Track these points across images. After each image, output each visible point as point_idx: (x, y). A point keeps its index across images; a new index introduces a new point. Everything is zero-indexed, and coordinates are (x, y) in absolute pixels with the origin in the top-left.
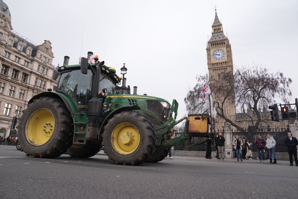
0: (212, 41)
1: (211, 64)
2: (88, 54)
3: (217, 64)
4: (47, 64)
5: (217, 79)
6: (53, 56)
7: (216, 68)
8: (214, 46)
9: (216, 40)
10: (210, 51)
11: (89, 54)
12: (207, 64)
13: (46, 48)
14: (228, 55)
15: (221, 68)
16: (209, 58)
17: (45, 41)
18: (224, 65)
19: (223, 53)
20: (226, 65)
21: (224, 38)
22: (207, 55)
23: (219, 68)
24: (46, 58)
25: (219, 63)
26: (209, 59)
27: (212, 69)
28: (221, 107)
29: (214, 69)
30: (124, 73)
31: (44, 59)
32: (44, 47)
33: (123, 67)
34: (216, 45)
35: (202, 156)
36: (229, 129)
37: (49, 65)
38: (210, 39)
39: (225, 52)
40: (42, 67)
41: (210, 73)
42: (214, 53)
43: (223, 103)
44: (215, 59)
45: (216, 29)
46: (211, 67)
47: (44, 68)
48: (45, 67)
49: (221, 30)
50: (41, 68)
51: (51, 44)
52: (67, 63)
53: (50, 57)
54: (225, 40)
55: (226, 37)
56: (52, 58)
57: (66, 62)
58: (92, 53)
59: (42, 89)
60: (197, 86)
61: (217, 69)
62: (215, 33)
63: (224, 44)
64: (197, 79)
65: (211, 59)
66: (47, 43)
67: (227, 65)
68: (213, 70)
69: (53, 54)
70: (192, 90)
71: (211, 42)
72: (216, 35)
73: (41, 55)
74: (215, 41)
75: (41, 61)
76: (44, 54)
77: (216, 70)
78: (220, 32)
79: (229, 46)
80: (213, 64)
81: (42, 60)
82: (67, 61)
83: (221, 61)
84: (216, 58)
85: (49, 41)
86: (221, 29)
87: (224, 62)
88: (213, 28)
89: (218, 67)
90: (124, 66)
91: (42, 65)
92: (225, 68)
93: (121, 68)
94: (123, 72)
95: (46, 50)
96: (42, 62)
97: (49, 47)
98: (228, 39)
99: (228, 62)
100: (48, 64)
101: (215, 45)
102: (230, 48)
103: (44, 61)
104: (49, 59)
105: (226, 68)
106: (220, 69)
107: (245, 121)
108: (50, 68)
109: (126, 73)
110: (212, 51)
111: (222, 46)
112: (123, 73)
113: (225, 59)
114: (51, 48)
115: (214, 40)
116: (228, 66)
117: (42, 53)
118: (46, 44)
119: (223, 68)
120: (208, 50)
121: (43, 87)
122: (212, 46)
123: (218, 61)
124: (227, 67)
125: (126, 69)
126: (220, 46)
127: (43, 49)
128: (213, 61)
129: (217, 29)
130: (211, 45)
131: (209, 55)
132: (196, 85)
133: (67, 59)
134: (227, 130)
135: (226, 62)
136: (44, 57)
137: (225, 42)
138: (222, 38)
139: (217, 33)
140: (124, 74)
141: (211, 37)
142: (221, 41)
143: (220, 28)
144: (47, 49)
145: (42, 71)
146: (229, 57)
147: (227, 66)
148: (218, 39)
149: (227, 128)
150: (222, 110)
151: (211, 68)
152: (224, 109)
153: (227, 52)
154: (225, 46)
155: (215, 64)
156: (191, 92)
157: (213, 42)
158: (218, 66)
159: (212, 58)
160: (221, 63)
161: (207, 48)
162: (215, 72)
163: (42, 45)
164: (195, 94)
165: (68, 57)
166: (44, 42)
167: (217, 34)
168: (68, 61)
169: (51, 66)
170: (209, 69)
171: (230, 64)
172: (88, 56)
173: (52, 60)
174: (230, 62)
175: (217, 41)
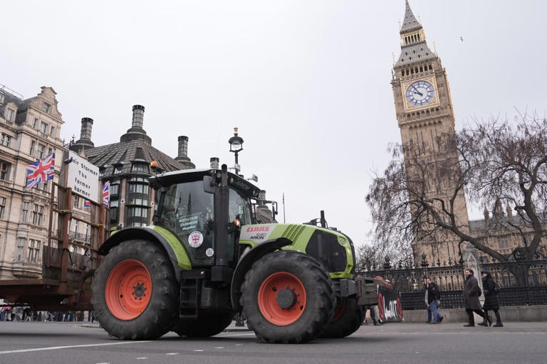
0: (402, 63)
1: (404, 116)
2: (133, 110)
3: (418, 113)
4: (49, 138)
5: (436, 149)
6: (61, 119)
7: (415, 123)
8: (408, 74)
9: (412, 61)
10: (400, 85)
11: (136, 111)
12: (396, 116)
13: (45, 103)
14: (442, 92)
15: (427, 123)
16: (400, 101)
17: (42, 88)
18: (434, 115)
19: (429, 90)
20: (438, 116)
21: (429, 57)
22: (395, 95)
23: (422, 124)
24: (46, 125)
25: (423, 112)
26: (399, 104)
27: (408, 127)
28: (449, 209)
29: (413, 126)
30: (238, 149)
31: (42, 128)
32: (41, 101)
33: (234, 136)
34: (412, 72)
35: (419, 322)
36: (474, 258)
37: (53, 141)
38: (399, 61)
39: (434, 85)
40: (40, 144)
41: (403, 134)
42: (409, 89)
43: (452, 202)
44: (411, 104)
45: (409, 37)
46: (404, 121)
47: (44, 147)
48: (45, 145)
49: (422, 39)
50: (37, 147)
51: (56, 94)
52: (88, 132)
53: (55, 124)
54: (431, 60)
55: (434, 54)
56: (59, 124)
57: (86, 130)
58: (143, 107)
59: (41, 192)
60: (391, 167)
61: (418, 125)
62: (409, 46)
63: (431, 68)
64: (390, 151)
65: (402, 104)
66: (48, 92)
67: (441, 115)
68: (411, 128)
69: (60, 114)
70: (382, 176)
71: (400, 67)
72: (410, 50)
73: (36, 120)
74: (409, 65)
75: (35, 133)
76: (42, 116)
77: (416, 127)
78: (420, 43)
79: (441, 74)
80: (409, 115)
81: (38, 131)
82: (88, 128)
83: (426, 107)
84: (414, 101)
85: (51, 88)
86: (421, 37)
87: (432, 110)
88: (403, 36)
89: (419, 122)
90: (236, 135)
91: (38, 141)
92: (437, 121)
93: (231, 139)
94: (235, 147)
95: (46, 107)
96: (39, 134)
97: (51, 102)
98: (437, 58)
99: (442, 109)
100: (52, 138)
101: (410, 73)
102: (443, 76)
103: (42, 131)
104: (53, 128)
105: (440, 122)
106: (425, 125)
107: (490, 237)
108: (56, 147)
109: (242, 149)
110: (404, 87)
111: (427, 74)
112: (233, 149)
113: (436, 102)
114: (56, 102)
115: (407, 61)
116: (443, 117)
117: (37, 115)
118: (45, 96)
119: (432, 122)
120: (396, 84)
121: (42, 189)
122: (403, 75)
123: (419, 108)
124: (442, 120)
125: (241, 141)
126: (422, 75)
127: (40, 106)
128: (408, 108)
129: (412, 37)
130: (400, 73)
131: (398, 95)
132: (389, 165)
133: (89, 124)
134: (470, 261)
135: (437, 109)
136: (42, 122)
137: (433, 65)
138: (424, 57)
139: (413, 45)
140: (236, 152)
141: (401, 56)
142: (422, 62)
143: (418, 35)
144: (49, 105)
145: (40, 153)
146: (443, 98)
147: (441, 117)
148: (415, 59)
149: (469, 257)
150: (452, 216)
151: (406, 124)
152: (454, 213)
153: (438, 86)
154: (432, 73)
155: (413, 114)
156: (379, 181)
157: (404, 66)
158: (422, 119)
159: (406, 101)
160: (428, 111)
161: (393, 80)
162: (414, 131)
163: (36, 98)
164: (390, 184)
165: (90, 120)
166: (40, 91)
167: (414, 48)
168: (91, 127)
169: (57, 142)
170: (401, 126)
171: (445, 112)
172: (134, 115)
173: (59, 128)
174: (446, 108)
175: (413, 64)
